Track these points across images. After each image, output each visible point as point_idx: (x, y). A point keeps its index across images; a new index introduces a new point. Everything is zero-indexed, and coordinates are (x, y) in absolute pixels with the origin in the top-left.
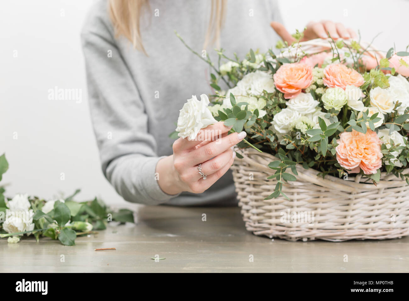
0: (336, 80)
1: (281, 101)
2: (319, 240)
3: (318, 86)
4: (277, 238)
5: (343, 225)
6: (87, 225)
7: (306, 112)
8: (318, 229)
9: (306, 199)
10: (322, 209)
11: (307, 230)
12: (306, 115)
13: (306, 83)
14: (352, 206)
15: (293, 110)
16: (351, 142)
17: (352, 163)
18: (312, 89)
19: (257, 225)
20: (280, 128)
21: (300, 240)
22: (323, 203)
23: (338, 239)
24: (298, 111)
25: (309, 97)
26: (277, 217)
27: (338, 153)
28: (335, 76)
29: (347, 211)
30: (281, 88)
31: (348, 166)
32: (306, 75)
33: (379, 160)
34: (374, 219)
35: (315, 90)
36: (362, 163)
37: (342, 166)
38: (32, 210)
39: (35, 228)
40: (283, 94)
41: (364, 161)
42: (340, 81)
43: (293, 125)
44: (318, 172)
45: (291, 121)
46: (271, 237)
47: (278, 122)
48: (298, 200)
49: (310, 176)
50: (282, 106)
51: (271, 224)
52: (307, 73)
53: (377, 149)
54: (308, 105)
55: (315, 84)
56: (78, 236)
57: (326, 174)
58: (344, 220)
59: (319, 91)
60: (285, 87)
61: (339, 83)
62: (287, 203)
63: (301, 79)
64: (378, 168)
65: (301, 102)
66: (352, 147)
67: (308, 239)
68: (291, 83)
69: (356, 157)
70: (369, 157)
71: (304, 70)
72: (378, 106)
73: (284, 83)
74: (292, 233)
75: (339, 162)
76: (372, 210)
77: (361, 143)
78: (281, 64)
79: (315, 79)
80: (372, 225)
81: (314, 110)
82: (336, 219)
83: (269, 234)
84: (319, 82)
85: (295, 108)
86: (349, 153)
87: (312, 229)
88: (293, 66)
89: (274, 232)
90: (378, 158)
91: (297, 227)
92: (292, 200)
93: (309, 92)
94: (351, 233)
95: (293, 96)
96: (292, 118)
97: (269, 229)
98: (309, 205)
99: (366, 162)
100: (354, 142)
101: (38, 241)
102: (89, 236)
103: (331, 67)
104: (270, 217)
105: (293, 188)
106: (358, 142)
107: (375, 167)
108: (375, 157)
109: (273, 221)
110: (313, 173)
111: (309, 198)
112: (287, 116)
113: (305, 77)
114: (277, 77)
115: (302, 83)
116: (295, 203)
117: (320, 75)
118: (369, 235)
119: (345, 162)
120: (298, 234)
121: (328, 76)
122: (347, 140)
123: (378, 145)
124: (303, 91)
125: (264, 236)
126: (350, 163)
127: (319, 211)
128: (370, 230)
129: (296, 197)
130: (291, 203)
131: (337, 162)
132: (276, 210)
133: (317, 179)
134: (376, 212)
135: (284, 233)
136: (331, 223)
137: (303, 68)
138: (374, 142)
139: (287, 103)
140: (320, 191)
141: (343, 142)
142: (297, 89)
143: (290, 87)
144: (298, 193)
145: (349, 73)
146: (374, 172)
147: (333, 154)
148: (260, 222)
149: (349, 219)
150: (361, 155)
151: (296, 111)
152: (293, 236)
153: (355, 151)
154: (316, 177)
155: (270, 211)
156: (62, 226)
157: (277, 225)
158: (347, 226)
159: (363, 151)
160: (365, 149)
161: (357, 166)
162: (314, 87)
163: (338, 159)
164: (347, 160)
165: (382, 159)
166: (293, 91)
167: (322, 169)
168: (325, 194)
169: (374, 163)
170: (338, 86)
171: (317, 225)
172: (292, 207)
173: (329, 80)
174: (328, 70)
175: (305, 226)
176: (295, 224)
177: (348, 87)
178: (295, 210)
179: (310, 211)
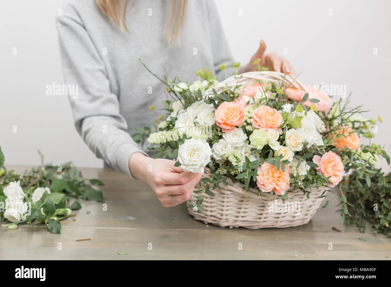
0: (261, 122)
1: (219, 134)
2: (241, 228)
3: (248, 124)
4: (210, 225)
5: (260, 219)
6: (68, 211)
7: (237, 145)
8: (241, 221)
9: (233, 202)
10: (245, 209)
11: (233, 222)
12: (236, 148)
13: (239, 122)
14: (267, 208)
15: (227, 142)
16: (268, 173)
17: (268, 188)
18: (243, 125)
19: (197, 213)
20: (218, 156)
21: (228, 227)
22: (246, 205)
23: (256, 228)
24: (231, 144)
25: (240, 132)
26: (211, 211)
27: (258, 180)
28: (261, 119)
29: (263, 210)
30: (220, 124)
31: (265, 190)
32: (240, 116)
33: (287, 185)
34: (282, 215)
35: (245, 127)
36: (275, 188)
40: (221, 128)
42: (264, 124)
43: (226, 156)
45: (226, 153)
46: (206, 223)
48: (227, 202)
50: (221, 137)
51: (206, 215)
52: (240, 114)
53: (287, 178)
54: (238, 140)
55: (246, 122)
58: (260, 216)
59: (248, 128)
62: (219, 203)
63: (235, 119)
64: (286, 190)
65: (234, 136)
66: (269, 177)
67: (234, 227)
68: (227, 122)
69: (271, 184)
70: (280, 184)
71: (239, 111)
72: (290, 146)
73: (222, 120)
74: (222, 223)
75: (258, 186)
77: (275, 172)
78: (223, 101)
79: (246, 118)
80: (281, 219)
81: (243, 144)
82: (254, 215)
83: (205, 221)
84: (249, 121)
85: (229, 142)
86: (266, 181)
87: (236, 221)
88: (230, 104)
89: (208, 220)
91: (226, 219)
92: (223, 202)
93: (241, 128)
95: (228, 131)
96: (227, 149)
97: (205, 218)
98: (235, 206)
99: (277, 188)
100: (270, 173)
101: (31, 226)
102: (69, 219)
103: (259, 110)
104: (207, 211)
105: (224, 194)
106: (273, 172)
107: (284, 190)
108: (285, 184)
109: (209, 213)
110: (240, 187)
111: (236, 201)
112: (223, 147)
113: (238, 118)
114: (218, 114)
115: (235, 122)
116: (225, 204)
117: (249, 115)
118: (279, 225)
119: (262, 187)
120: (226, 224)
121: (256, 118)
122: (266, 170)
123: (288, 173)
124: (237, 127)
125: (201, 222)
126: (266, 188)
127: (243, 210)
128: (279, 222)
129: (226, 200)
130: (223, 204)
132: (211, 207)
133: (242, 190)
135: (216, 222)
136: (251, 218)
137: (237, 109)
139: (224, 136)
140: (243, 198)
141: (262, 171)
142: (232, 126)
143: (225, 124)
144: (228, 198)
145: (272, 114)
146: (283, 193)
147: (255, 181)
149: (264, 216)
150: (275, 182)
151: (230, 144)
152: (222, 225)
153: (271, 180)
155: (207, 206)
156: (49, 216)
157: (211, 216)
158: (263, 220)
159: (276, 179)
160: (279, 177)
161: (271, 190)
162: (245, 124)
163: (257, 183)
164: (264, 185)
165: (290, 184)
166: (229, 128)
169: (283, 186)
170: (262, 127)
171: (240, 219)
172: (223, 206)
173: (256, 121)
174: (256, 113)
175: (231, 219)
176: (224, 217)
177: (270, 130)
178: (225, 208)
179: (235, 209)
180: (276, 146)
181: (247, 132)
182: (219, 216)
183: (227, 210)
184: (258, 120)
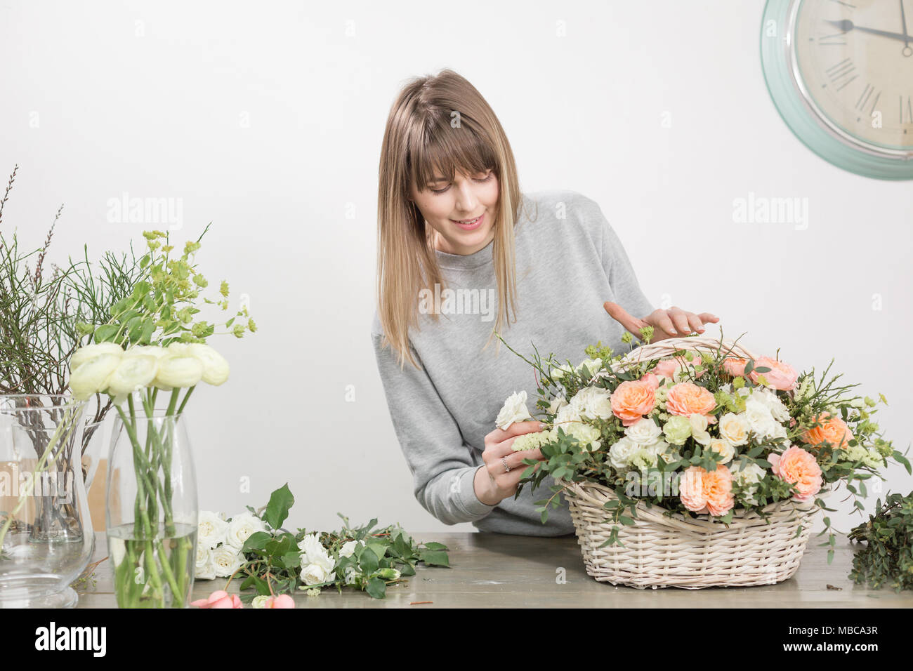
0: (681, 406)
1: (619, 429)
2: (671, 588)
3: (662, 411)
4: (621, 585)
5: (700, 570)
6: (394, 572)
7: (646, 444)
8: (669, 575)
9: (653, 541)
10: (673, 552)
11: (657, 576)
12: (646, 447)
13: (646, 410)
14: (708, 549)
15: (632, 440)
16: (696, 481)
18: (655, 413)
19: (598, 569)
20: (617, 462)
21: (649, 588)
22: (673, 545)
23: (695, 586)
24: (637, 442)
25: (651, 423)
26: (620, 561)
27: (682, 493)
28: (679, 400)
29: (702, 554)
30: (618, 413)
31: (693, 507)
32: (648, 398)
33: (729, 500)
34: (736, 562)
35: (658, 415)
36: (708, 504)
37: (686, 507)
38: (332, 557)
39: (337, 578)
40: (621, 421)
41: (710, 501)
42: (685, 408)
43: (630, 460)
44: (664, 511)
45: (629, 455)
46: (615, 584)
47: (614, 455)
48: (643, 542)
49: (657, 515)
50: (622, 435)
51: (614, 570)
52: (648, 396)
53: (727, 487)
54: (649, 434)
55: (658, 408)
56: (387, 585)
57: (673, 513)
58: (699, 565)
59: (662, 417)
60: (622, 412)
61: (683, 408)
62: (631, 544)
63: (641, 404)
64: (729, 509)
65: (642, 430)
67: (659, 586)
68: (628, 409)
69: (702, 498)
70: (716, 496)
71: (645, 392)
72: (728, 438)
73: (622, 408)
74: (638, 580)
75: (683, 503)
76: (733, 553)
77: (708, 480)
78: (622, 380)
79: (658, 402)
80: (734, 570)
81: (656, 441)
82: (690, 563)
83: (612, 581)
84: (662, 406)
85: (633, 439)
87: (662, 575)
88: (634, 383)
89: (617, 578)
90: (728, 497)
91: (644, 573)
92: (637, 542)
93: (652, 418)
94: (710, 579)
95: (632, 424)
96: (631, 450)
97: (612, 575)
98: (657, 547)
99: (713, 504)
100: (700, 481)
101: (341, 592)
102: (398, 585)
103: (676, 389)
104: (613, 561)
105: (637, 528)
106: (703, 480)
107: (724, 508)
108: (725, 496)
109: (617, 565)
110: (659, 512)
111: (657, 540)
112: (625, 448)
113: (645, 402)
114: (615, 400)
115: (642, 408)
116: (641, 545)
117: (663, 398)
118: (732, 580)
119: (689, 503)
120: (646, 582)
121: (672, 400)
122: (691, 476)
123: (728, 482)
124: (645, 417)
125: (607, 583)
126: (695, 504)
127: (669, 555)
128: (733, 576)
129: (640, 538)
130: (636, 545)
131: (681, 502)
132: (619, 553)
133: (663, 518)
134: (739, 555)
135: (628, 580)
136: (684, 568)
137: (645, 388)
138: (724, 479)
139: (626, 432)
140: (668, 531)
141: (687, 478)
142: (637, 415)
143: (627, 412)
144: (643, 534)
146: (724, 513)
148: (603, 566)
149: (706, 564)
150: (708, 494)
151: (635, 442)
152: (639, 584)
154: (662, 516)
155: (612, 554)
156: (369, 575)
157: (620, 570)
158: (704, 571)
159: (709, 490)
160: (714, 487)
161: (704, 507)
162: (657, 411)
163: (682, 499)
164: (691, 501)
165: (735, 497)
166: (632, 418)
167: (668, 506)
168: (674, 535)
169: (722, 503)
170: (682, 413)
171: (667, 570)
172: (637, 550)
173: (672, 405)
174: (672, 392)
175: (653, 572)
176: (641, 569)
177: (693, 415)
178: (641, 553)
179: (658, 554)
180: (705, 439)
181: (661, 424)
182: (632, 568)
183: (644, 556)
184: (675, 403)
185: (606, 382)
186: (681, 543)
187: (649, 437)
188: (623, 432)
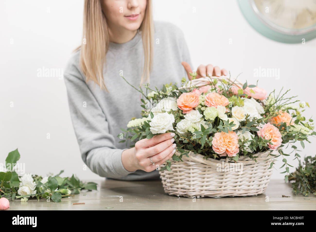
0: (212, 102)
1: (181, 115)
2: (206, 197)
3: (202, 106)
4: (182, 197)
5: (221, 187)
6: (68, 191)
7: (195, 121)
8: (206, 190)
9: (198, 173)
10: (208, 178)
11: (200, 191)
12: (195, 123)
13: (195, 104)
14: (225, 176)
15: (187, 120)
16: (221, 138)
17: (221, 150)
18: (199, 108)
19: (170, 189)
20: (180, 131)
22: (208, 174)
23: (218, 196)
24: (190, 121)
25: (197, 112)
26: (181, 184)
27: (213, 145)
28: (211, 100)
29: (222, 179)
30: (181, 107)
31: (219, 152)
32: (195, 100)
33: (237, 149)
34: (239, 184)
35: (201, 108)
36: (227, 150)
37: (215, 152)
38: (35, 182)
39: (37, 193)
40: (182, 111)
41: (228, 149)
42: (214, 103)
43: (187, 129)
44: (203, 156)
45: (186, 127)
46: (178, 196)
47: (179, 127)
48: (193, 173)
49: (199, 158)
50: (182, 118)
51: (178, 188)
52: (195, 99)
53: (236, 142)
54: (196, 117)
55: (201, 105)
56: (63, 197)
57: (208, 157)
58: (221, 185)
59: (203, 109)
60: (183, 107)
61: (214, 104)
62: (187, 175)
63: (192, 102)
64: (237, 153)
65: (193, 115)
66: (221, 141)
67: (200, 196)
68: (186, 105)
69: (223, 147)
70: (231, 146)
72: (236, 117)
73: (183, 104)
74: (190, 193)
75: (214, 150)
76: (238, 179)
77: (226, 139)
78: (182, 93)
79: (201, 102)
80: (238, 188)
81: (200, 120)
82: (216, 184)
83: (177, 194)
84: (203, 104)
86: (219, 145)
87: (202, 190)
88: (188, 94)
89: (180, 193)
90: (237, 147)
91: (193, 189)
92: (189, 173)
93: (198, 110)
94: (226, 192)
95: (187, 112)
96: (187, 125)
97: (177, 191)
98: (200, 176)
100: (222, 138)
101: (39, 200)
102: (69, 197)
103: (209, 95)
104: (177, 184)
105: (190, 166)
106: (224, 138)
107: (235, 152)
108: (235, 147)
109: (179, 186)
110: (201, 157)
111: (200, 172)
112: (184, 124)
113: (194, 101)
114: (179, 101)
115: (193, 104)
116: (192, 175)
117: (203, 100)
118: (236, 193)
119: (217, 150)
120: (194, 194)
121: (207, 100)
122: (218, 137)
123: (237, 140)
124: (194, 109)
125: (175, 196)
126: (220, 151)
127: (206, 180)
128: (237, 191)
129: (191, 171)
130: (189, 175)
131: (213, 150)
132: (181, 179)
133: (203, 160)
134: (240, 180)
135: (185, 193)
136: (213, 187)
137: (194, 96)
138: (234, 138)
139: (184, 116)
140: (205, 167)
141: (216, 138)
142: (190, 108)
143: (186, 107)
144: (193, 169)
145: (220, 98)
146: (234, 155)
147: (210, 145)
148: (172, 187)
149: (224, 184)
150: (226, 145)
151: (189, 121)
152: (191, 195)
153: (223, 143)
154: (203, 159)
155: (177, 180)
156: (53, 191)
157: (182, 188)
158: (223, 188)
159: (227, 143)
160: (229, 142)
161: (224, 152)
162: (200, 106)
163: (213, 148)
164: (218, 149)
165: (239, 148)
166: (188, 109)
167: (206, 154)
168: (209, 169)
169: (234, 150)
170: (213, 106)
171: (205, 188)
172: (190, 177)
174: (208, 97)
175: (198, 188)
176: (192, 187)
177: (218, 106)
178: (192, 179)
179: (200, 179)
180: (224, 118)
181: (202, 112)
182: (187, 187)
183: (193, 181)
184: (209, 101)
185: (174, 94)
186: (212, 173)
187: (196, 118)
188: (183, 116)
